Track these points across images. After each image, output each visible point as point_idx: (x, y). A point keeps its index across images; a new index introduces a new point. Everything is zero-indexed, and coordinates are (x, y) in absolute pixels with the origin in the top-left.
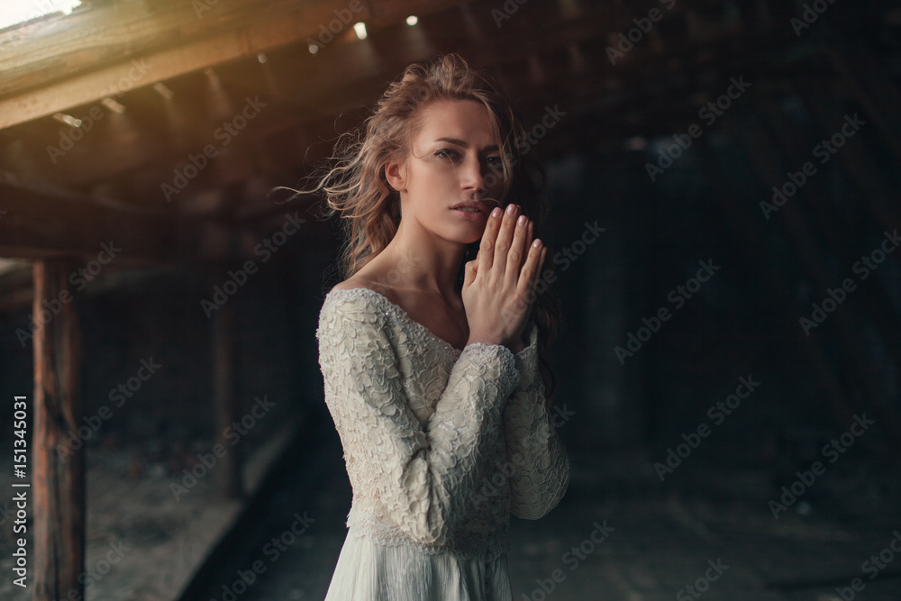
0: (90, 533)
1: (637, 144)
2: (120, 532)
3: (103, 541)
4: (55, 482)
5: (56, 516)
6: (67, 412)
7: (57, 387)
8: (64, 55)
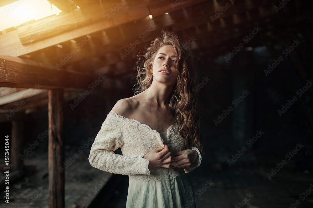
0: (66, 178)
1: (250, 49)
2: (77, 178)
3: (71, 181)
4: (55, 159)
5: (56, 169)
6: (59, 137)
7: (56, 129)
8: (57, 27)
